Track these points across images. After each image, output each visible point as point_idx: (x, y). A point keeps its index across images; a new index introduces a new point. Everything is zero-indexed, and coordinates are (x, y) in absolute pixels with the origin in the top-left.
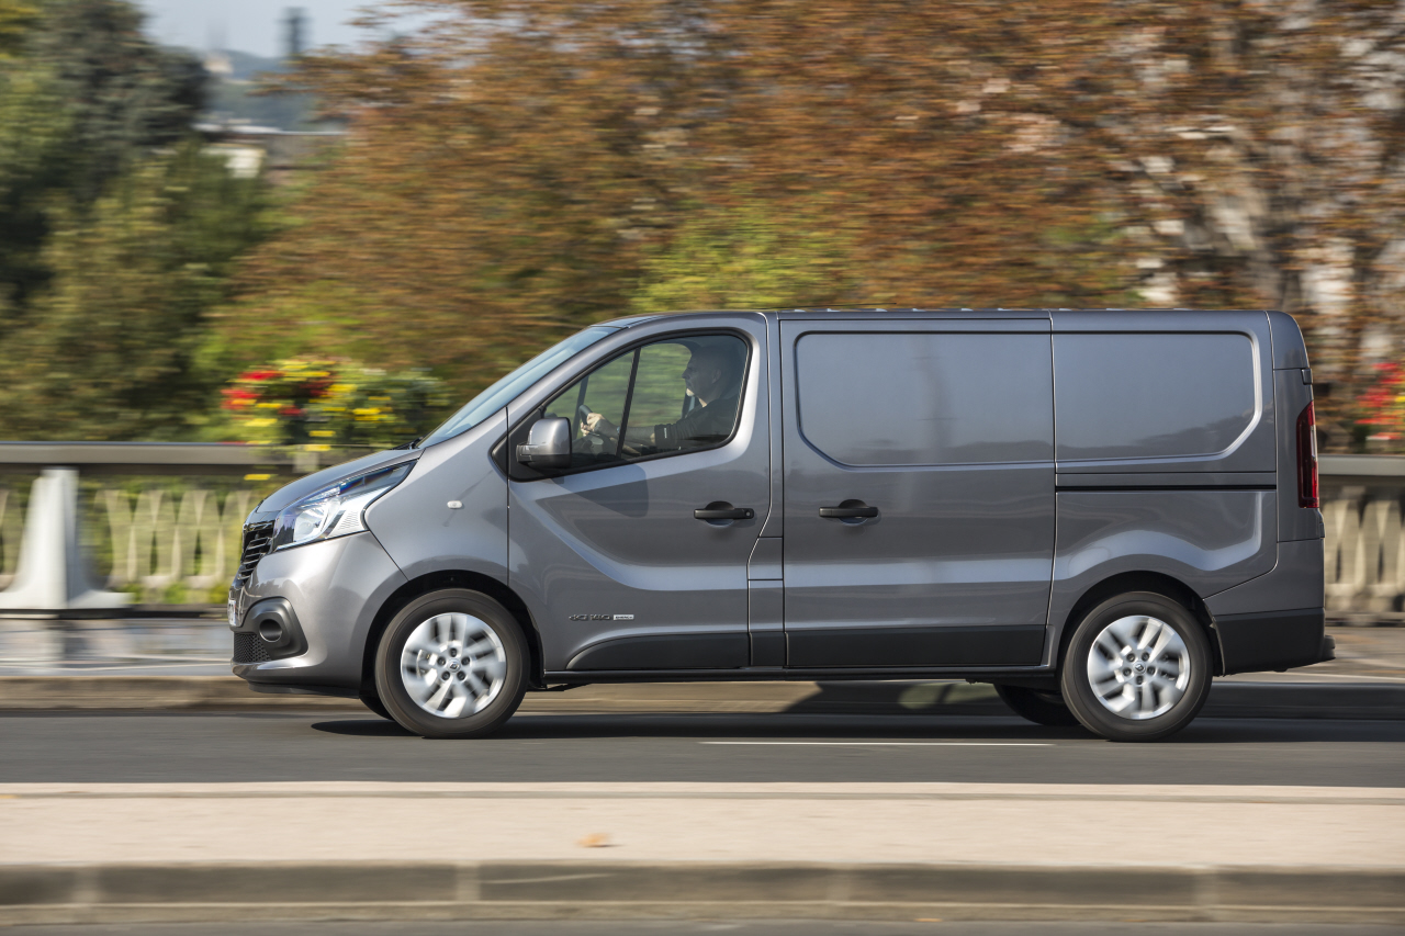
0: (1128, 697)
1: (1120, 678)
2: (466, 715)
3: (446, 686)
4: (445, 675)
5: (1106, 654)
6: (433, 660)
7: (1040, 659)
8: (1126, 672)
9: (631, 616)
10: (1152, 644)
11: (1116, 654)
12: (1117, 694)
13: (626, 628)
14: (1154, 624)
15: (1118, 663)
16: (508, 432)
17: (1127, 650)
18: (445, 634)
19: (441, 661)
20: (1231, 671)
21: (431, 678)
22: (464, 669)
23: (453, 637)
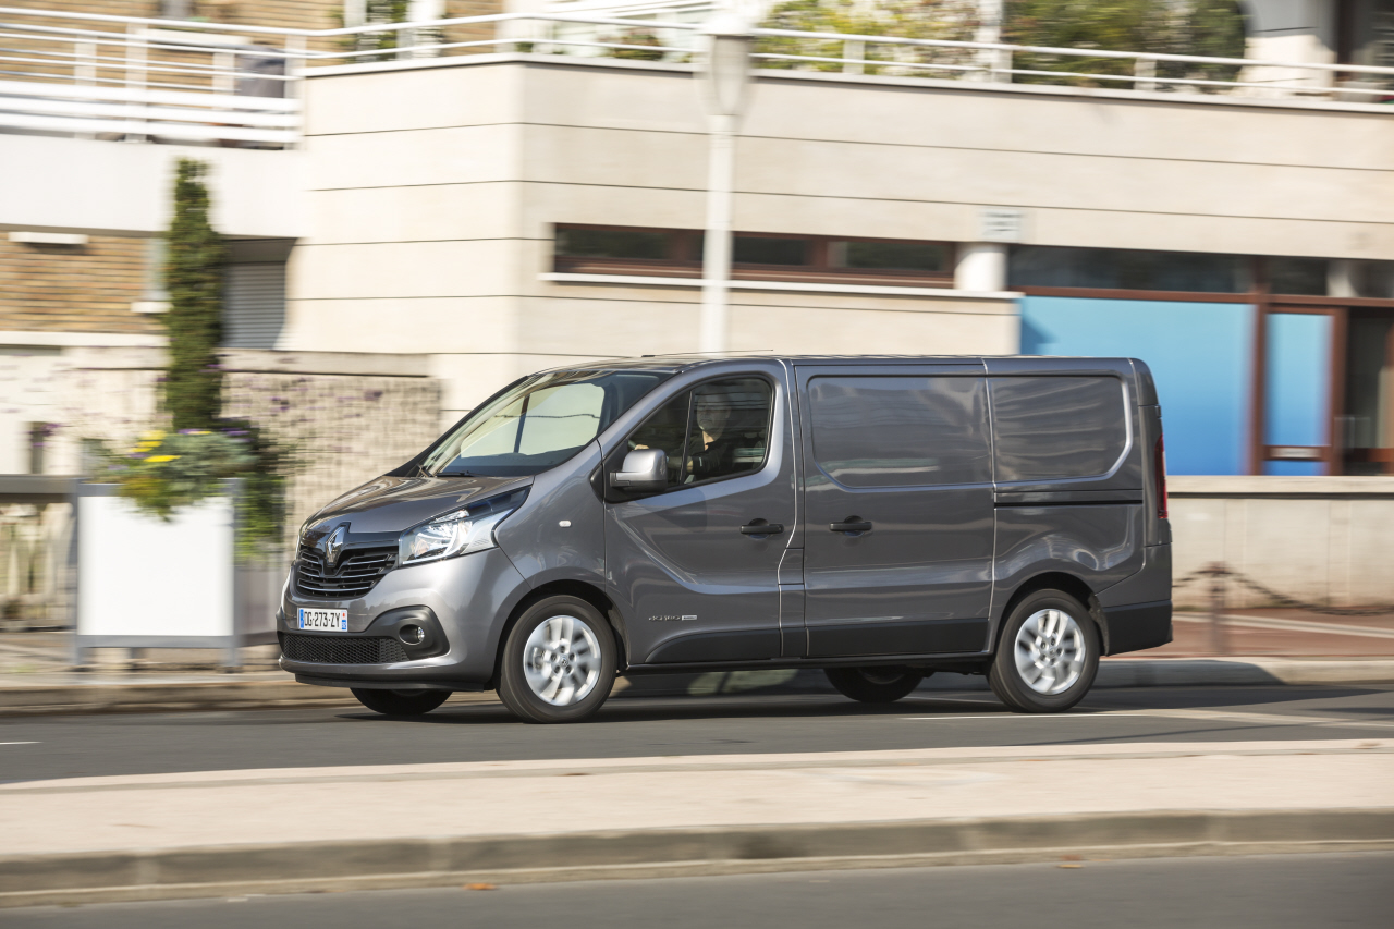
0: (1048, 680)
1: (1039, 665)
2: (574, 703)
3: (557, 679)
4: (557, 670)
5: (1025, 647)
6: (547, 656)
7: (982, 646)
8: (1042, 658)
9: (695, 617)
10: (1056, 630)
11: (1032, 647)
12: (1038, 679)
13: (690, 625)
14: (1053, 614)
15: (1035, 652)
16: (602, 461)
17: (1039, 641)
18: (556, 634)
19: (553, 657)
20: (1111, 653)
21: (547, 670)
22: (570, 663)
23: (562, 636)
